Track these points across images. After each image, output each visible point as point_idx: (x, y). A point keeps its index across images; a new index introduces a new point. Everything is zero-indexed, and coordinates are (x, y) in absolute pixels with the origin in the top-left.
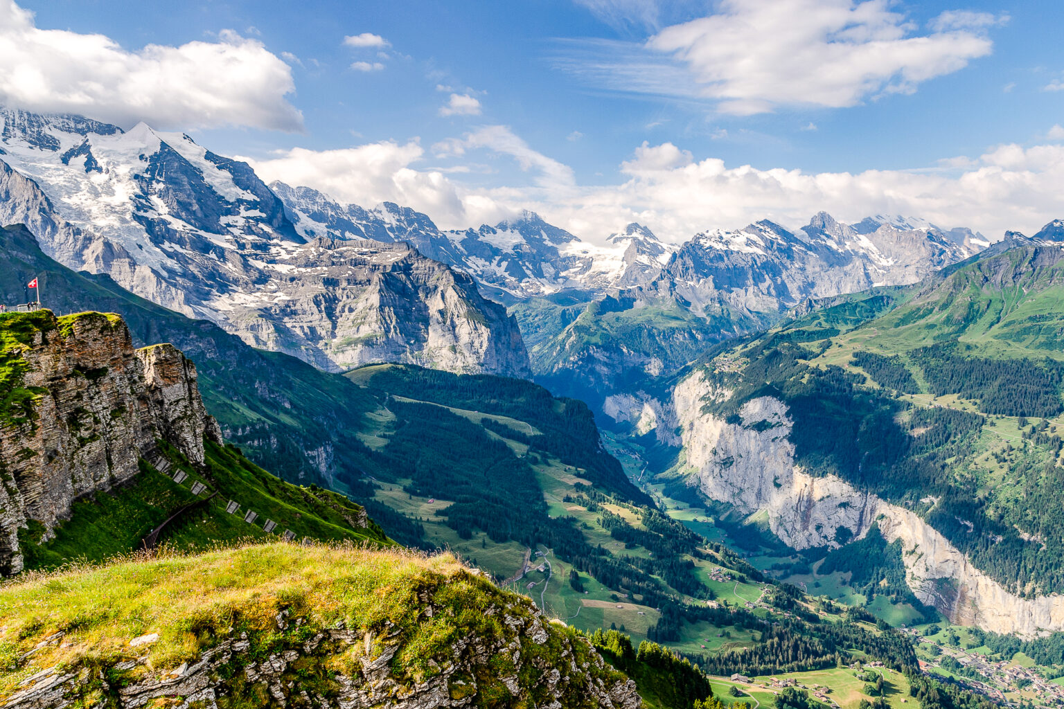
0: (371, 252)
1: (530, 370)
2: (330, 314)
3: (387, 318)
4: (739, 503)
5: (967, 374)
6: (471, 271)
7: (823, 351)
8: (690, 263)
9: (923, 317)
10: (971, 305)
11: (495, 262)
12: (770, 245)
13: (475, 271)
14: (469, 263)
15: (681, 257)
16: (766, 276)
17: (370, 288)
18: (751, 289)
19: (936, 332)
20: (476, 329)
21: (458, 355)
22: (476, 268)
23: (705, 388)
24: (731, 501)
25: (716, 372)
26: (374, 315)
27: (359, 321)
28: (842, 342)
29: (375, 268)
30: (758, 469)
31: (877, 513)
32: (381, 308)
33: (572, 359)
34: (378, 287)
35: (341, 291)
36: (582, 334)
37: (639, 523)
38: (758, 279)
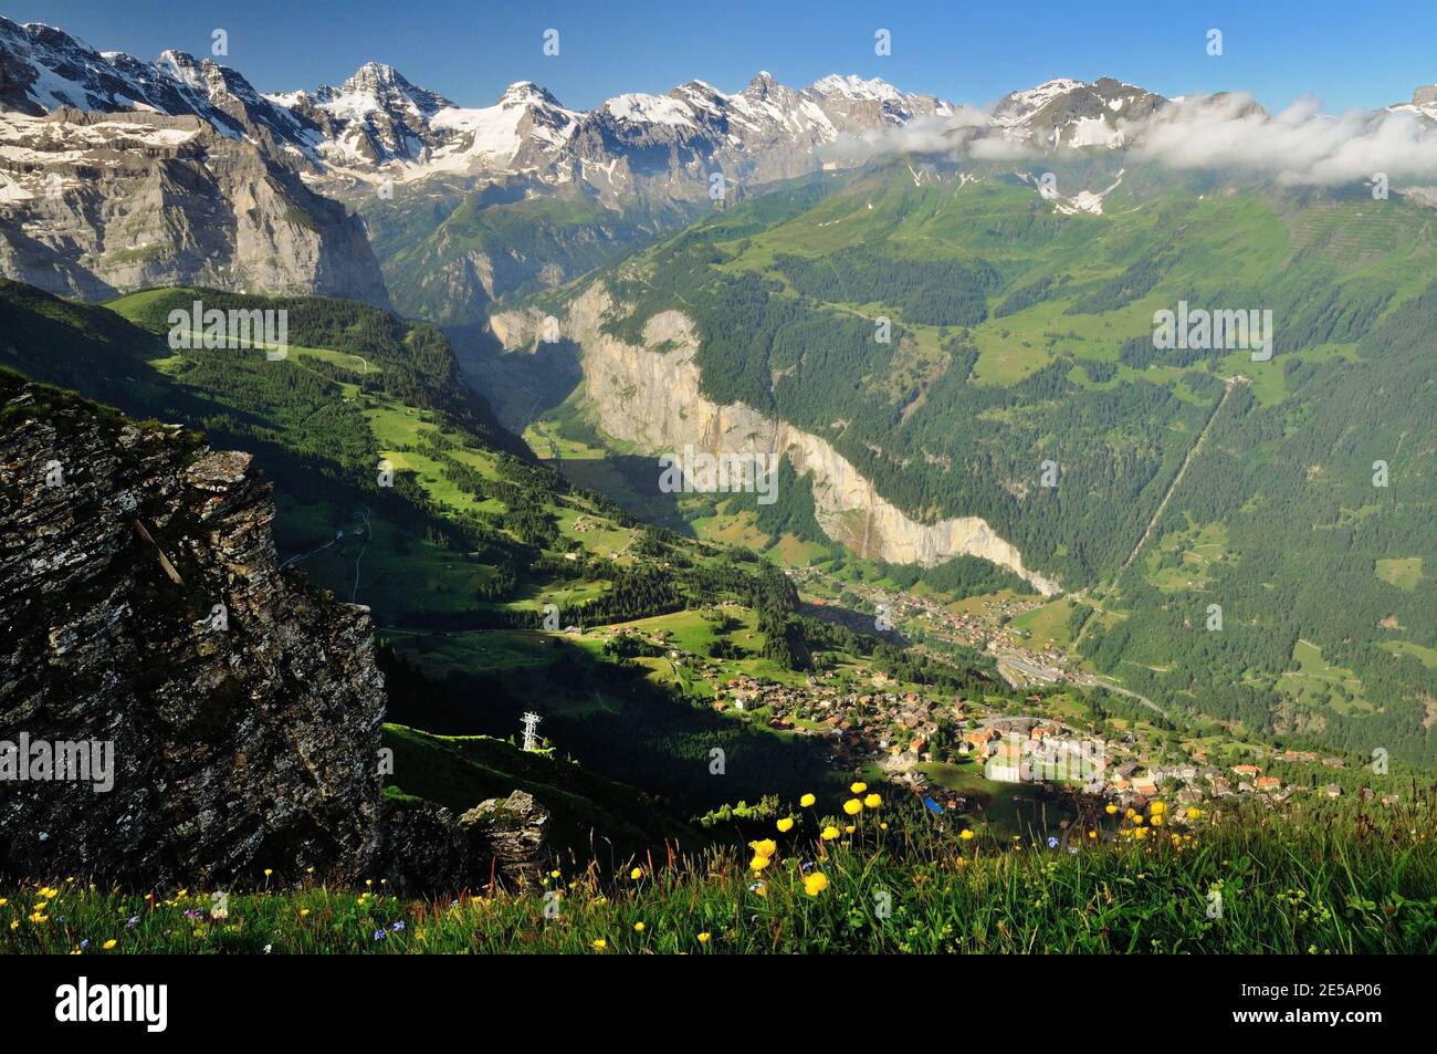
0: (145, 130)
1: (383, 287)
2: (93, 218)
3: (176, 223)
4: (643, 440)
5: (893, 278)
6: (307, 150)
7: (740, 253)
8: (599, 139)
9: (855, 209)
10: (905, 197)
11: (342, 138)
12: (700, 115)
13: (314, 150)
14: (304, 140)
15: (586, 130)
16: (696, 156)
17: (148, 181)
18: (676, 172)
19: (866, 229)
20: (301, 234)
21: (279, 270)
22: (315, 146)
23: (606, 302)
24: (635, 439)
25: (618, 281)
26: (156, 218)
27: (136, 228)
28: (763, 242)
29: (152, 152)
30: (663, 399)
31: (788, 443)
32: (166, 208)
33: (446, 268)
34: (159, 180)
35: (105, 185)
36: (459, 236)
37: (493, 470)
38: (685, 157)
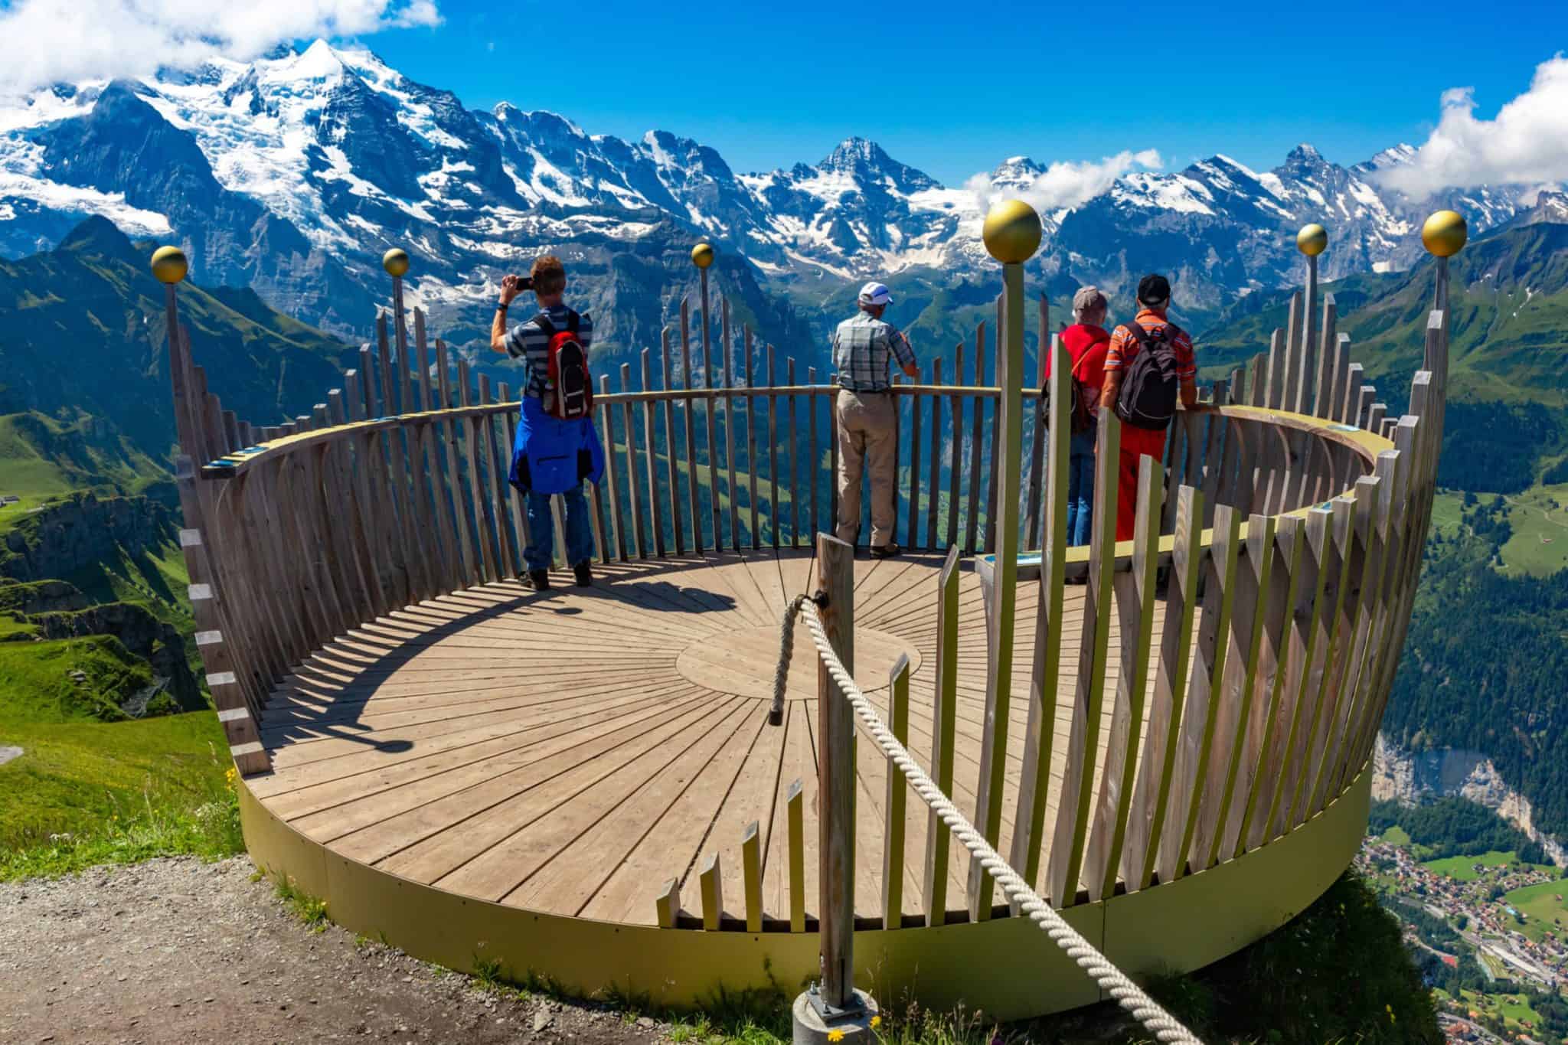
3: (627, 322)
6: (776, 238)
9: (1381, 330)
11: (814, 223)
12: (1220, 198)
13: (784, 238)
14: (775, 226)
16: (1211, 249)
17: (606, 278)
22: (786, 233)
26: (608, 318)
29: (614, 246)
32: (619, 308)
34: (616, 277)
36: (922, 342)
